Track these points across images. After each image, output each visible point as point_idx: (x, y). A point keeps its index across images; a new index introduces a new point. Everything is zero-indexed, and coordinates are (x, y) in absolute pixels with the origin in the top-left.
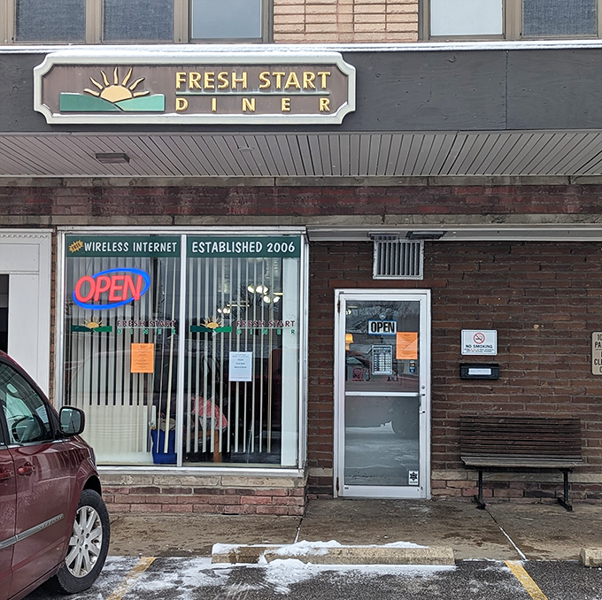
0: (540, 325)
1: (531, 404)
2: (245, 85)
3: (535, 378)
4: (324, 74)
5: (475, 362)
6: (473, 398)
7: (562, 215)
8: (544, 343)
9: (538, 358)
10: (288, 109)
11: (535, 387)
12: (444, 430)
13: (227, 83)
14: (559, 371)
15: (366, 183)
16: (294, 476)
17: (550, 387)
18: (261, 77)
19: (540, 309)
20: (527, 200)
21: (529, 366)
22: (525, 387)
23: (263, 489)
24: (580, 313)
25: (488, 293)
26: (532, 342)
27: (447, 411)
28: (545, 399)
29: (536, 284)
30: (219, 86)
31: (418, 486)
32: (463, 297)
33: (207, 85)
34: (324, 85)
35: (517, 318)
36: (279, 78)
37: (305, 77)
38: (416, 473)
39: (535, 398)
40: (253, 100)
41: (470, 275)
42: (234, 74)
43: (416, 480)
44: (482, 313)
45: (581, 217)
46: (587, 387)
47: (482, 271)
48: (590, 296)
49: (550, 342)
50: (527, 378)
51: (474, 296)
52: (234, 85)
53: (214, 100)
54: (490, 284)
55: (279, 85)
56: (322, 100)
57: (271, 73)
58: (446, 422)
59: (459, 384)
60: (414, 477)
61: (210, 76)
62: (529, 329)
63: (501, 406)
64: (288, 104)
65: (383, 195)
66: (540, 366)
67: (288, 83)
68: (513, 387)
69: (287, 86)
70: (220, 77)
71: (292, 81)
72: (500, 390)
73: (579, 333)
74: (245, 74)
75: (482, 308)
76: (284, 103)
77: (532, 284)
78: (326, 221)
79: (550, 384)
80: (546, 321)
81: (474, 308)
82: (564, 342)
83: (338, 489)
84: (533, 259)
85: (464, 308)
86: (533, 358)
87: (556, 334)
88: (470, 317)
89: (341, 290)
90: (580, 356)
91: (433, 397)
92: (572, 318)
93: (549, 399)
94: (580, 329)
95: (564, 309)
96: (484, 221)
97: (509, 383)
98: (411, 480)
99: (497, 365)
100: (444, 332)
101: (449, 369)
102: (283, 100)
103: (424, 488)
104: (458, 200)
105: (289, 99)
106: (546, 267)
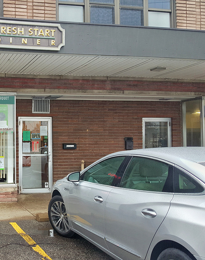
0: (89, 130)
1: (86, 157)
2: (23, 33)
3: (87, 148)
4: (53, 31)
5: (67, 143)
6: (67, 156)
7: (105, 90)
8: (90, 136)
9: (88, 141)
10: (40, 44)
11: (88, 151)
12: (57, 168)
13: (16, 32)
14: (95, 146)
15: (38, 77)
16: (14, 186)
17: (92, 151)
18: (29, 30)
19: (88, 124)
20: (93, 85)
21: (85, 144)
22: (84, 151)
23: (2, 192)
24: (101, 126)
25: (72, 118)
26: (86, 136)
27: (58, 160)
28: (90, 156)
29: (87, 115)
30: (13, 33)
31: (48, 188)
32: (63, 120)
33: (8, 32)
34: (53, 35)
35: (81, 127)
36: (36, 31)
37: (46, 31)
38: (48, 183)
39: (87, 155)
40: (26, 39)
41: (65, 112)
42: (19, 28)
43: (48, 186)
44: (69, 126)
45: (111, 91)
46: (104, 151)
47: (69, 111)
48: (105, 120)
49: (92, 136)
50: (85, 148)
51: (67, 120)
52: (19, 33)
53: (11, 38)
54: (72, 115)
55: (36, 34)
56: (52, 41)
57: (33, 29)
58: (58, 164)
59: (62, 151)
60: (47, 185)
61: (9, 29)
62: (85, 131)
63: (77, 158)
64: (40, 42)
65: (44, 82)
66: (89, 144)
67: (40, 33)
68: (80, 151)
69: (39, 35)
70: (13, 29)
71: (41, 32)
72: (76, 153)
73: (101, 133)
74: (23, 29)
75: (69, 124)
76: (38, 41)
77: (86, 115)
78: (24, 91)
79: (92, 150)
80: (91, 128)
81: (67, 124)
82: (96, 136)
83: (20, 190)
84: (86, 106)
85: (64, 124)
86: (87, 141)
87: (94, 133)
88: (66, 127)
89: (21, 117)
90: (102, 140)
91: (53, 156)
92: (99, 127)
93: (92, 156)
94: (102, 131)
95: (97, 124)
96: (79, 92)
97: (79, 150)
98: (46, 186)
99: (75, 144)
100: (57, 133)
101: (59, 145)
102: (38, 40)
103: (51, 188)
104: (71, 84)
105: (40, 40)
106: (90, 109)
